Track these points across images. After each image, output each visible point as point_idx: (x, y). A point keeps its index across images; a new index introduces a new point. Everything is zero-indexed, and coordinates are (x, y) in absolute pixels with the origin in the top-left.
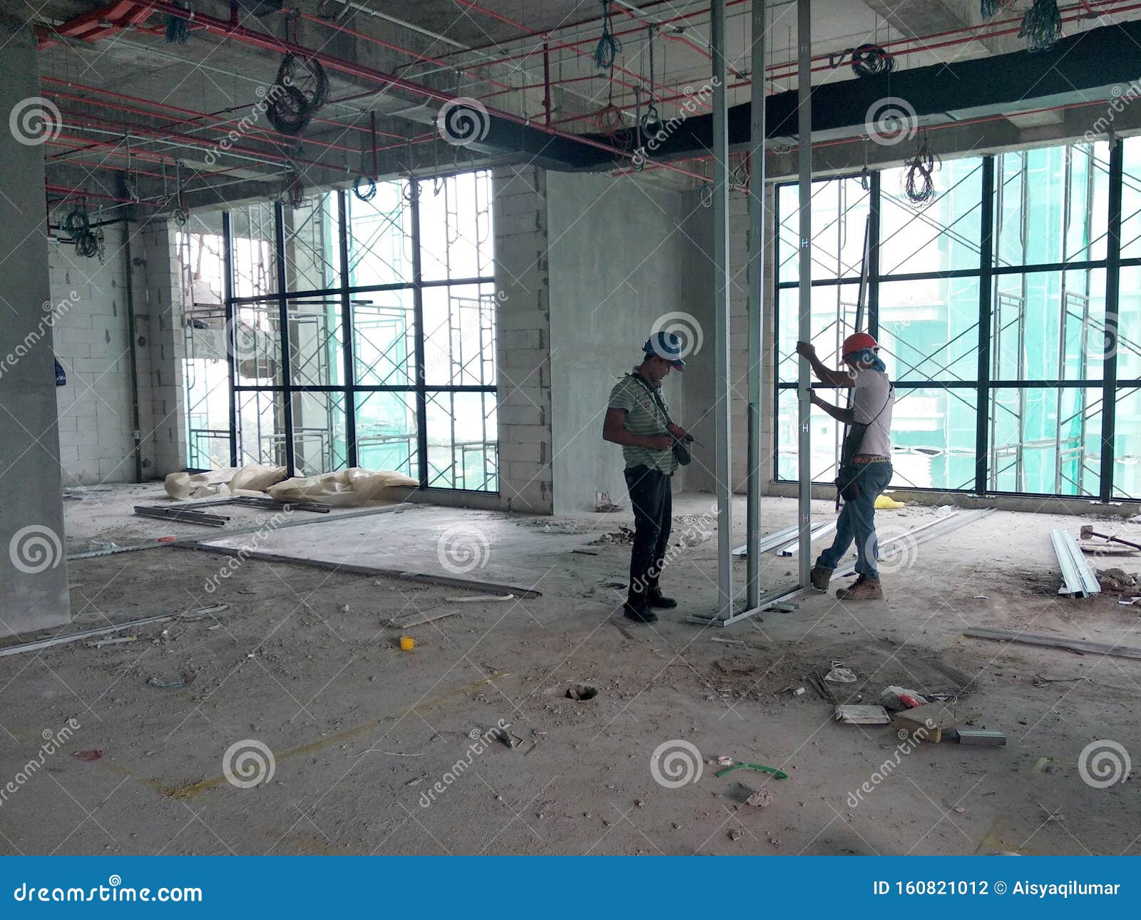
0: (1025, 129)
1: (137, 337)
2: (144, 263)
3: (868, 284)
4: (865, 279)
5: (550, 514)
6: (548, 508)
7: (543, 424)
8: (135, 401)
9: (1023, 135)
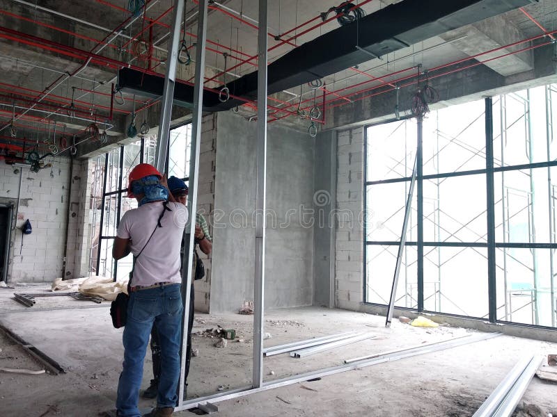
0: (508, 77)
1: (71, 212)
2: (80, 178)
3: (416, 181)
4: (414, 178)
5: (207, 312)
6: (206, 308)
7: (208, 258)
8: (66, 243)
9: (507, 80)
